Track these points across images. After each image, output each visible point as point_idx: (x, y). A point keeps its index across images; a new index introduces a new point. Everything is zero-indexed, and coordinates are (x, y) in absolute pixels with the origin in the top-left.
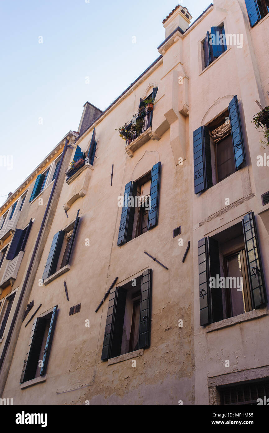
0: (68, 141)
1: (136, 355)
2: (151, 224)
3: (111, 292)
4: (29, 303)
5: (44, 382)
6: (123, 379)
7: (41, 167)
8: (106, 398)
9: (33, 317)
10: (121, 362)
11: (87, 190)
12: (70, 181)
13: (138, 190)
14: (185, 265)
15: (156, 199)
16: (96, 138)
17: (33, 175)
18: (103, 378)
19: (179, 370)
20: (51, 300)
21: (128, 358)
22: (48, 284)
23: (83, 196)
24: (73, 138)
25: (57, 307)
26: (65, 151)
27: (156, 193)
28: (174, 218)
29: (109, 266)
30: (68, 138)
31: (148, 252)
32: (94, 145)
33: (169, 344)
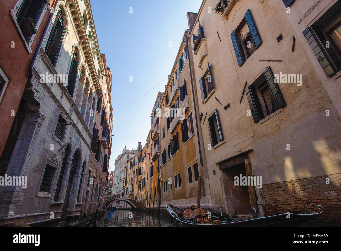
0: (186, 36)
1: (278, 113)
2: (258, 45)
3: (245, 90)
4: (200, 114)
5: (225, 143)
6: (274, 127)
7: (178, 56)
8: (266, 139)
9: (205, 119)
10: (268, 120)
11: (207, 51)
12: (196, 52)
13: (239, 34)
14: (295, 52)
15: (255, 30)
16: (201, 24)
17: (176, 62)
18: (260, 131)
19: (318, 109)
20: (212, 108)
21: (273, 116)
22: (206, 102)
23: (206, 55)
24: (189, 33)
25: (216, 109)
26: (187, 41)
27: (254, 27)
28: (273, 32)
29: (238, 79)
30: (186, 34)
31: (262, 59)
32: (201, 29)
33: (302, 98)
